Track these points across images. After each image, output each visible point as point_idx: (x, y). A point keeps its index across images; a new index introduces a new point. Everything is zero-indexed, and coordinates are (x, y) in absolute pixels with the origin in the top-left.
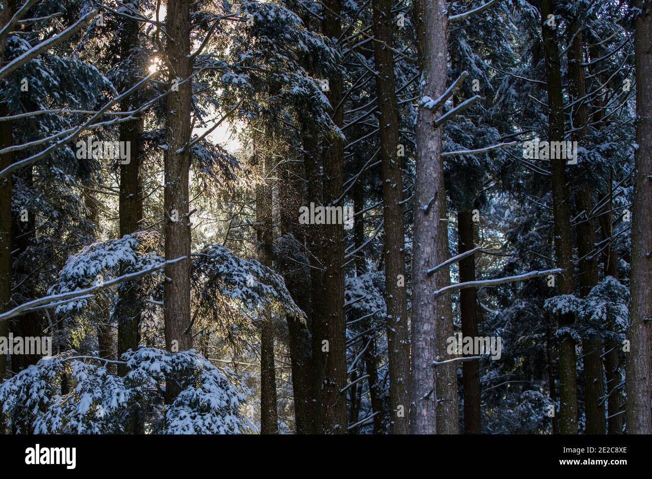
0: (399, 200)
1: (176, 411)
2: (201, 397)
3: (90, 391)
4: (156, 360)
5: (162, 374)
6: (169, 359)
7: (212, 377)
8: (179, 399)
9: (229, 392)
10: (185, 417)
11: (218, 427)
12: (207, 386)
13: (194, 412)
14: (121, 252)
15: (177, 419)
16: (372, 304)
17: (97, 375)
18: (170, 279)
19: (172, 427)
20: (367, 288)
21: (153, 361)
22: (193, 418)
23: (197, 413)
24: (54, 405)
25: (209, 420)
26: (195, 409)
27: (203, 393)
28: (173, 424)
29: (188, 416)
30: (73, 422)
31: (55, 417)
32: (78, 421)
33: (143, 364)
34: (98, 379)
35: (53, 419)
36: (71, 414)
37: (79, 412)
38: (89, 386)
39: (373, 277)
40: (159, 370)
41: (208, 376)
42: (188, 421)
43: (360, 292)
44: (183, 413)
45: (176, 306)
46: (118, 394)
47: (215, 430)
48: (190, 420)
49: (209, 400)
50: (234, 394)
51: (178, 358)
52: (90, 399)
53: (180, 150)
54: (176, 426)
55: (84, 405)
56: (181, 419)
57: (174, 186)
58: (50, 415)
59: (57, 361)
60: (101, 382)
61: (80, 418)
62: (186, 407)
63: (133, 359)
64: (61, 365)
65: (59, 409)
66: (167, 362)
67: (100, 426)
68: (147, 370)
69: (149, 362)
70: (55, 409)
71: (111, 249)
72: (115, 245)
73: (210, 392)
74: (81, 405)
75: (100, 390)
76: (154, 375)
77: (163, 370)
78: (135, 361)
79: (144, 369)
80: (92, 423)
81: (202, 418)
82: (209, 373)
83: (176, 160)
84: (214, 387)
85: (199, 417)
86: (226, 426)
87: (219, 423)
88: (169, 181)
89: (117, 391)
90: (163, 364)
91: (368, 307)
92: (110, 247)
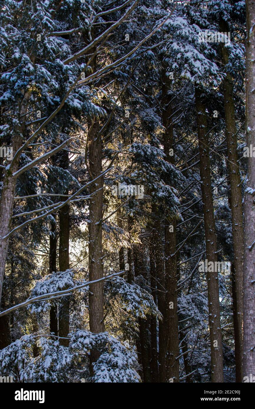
0: (215, 251)
1: (99, 366)
2: (113, 359)
3: (51, 355)
4: (87, 337)
5: (90, 345)
6: (94, 337)
7: (118, 347)
8: (100, 359)
9: (127, 356)
10: (104, 370)
11: (123, 377)
12: (115, 353)
13: (109, 367)
14: (66, 279)
15: (100, 371)
16: (192, 312)
17: (54, 346)
18: (92, 293)
19: (97, 376)
20: (189, 303)
21: (85, 338)
22: (109, 370)
23: (111, 368)
24: (31, 363)
25: (118, 372)
26: (109, 365)
27: (114, 357)
28: (98, 374)
29: (106, 369)
30: (42, 373)
31: (31, 370)
32: (44, 372)
33: (79, 340)
34: (55, 348)
35: (30, 371)
36: (40, 368)
37: (45, 366)
38: (50, 352)
39: (191, 297)
40: (89, 343)
41: (116, 347)
42: (106, 372)
43: (185, 305)
44: (103, 368)
45: (96, 308)
46: (66, 357)
47: (121, 378)
48: (107, 371)
49: (117, 361)
50: (130, 357)
51: (99, 336)
52: (51, 359)
53: (97, 223)
54: (99, 375)
55: (47, 363)
56: (102, 371)
57: (94, 242)
58: (29, 369)
59: (32, 337)
60: (56, 349)
61: (45, 371)
62: (104, 364)
63: (74, 337)
64: (34, 340)
65: (34, 366)
66: (93, 339)
67: (57, 374)
68: (82, 343)
69: (83, 338)
70: (31, 365)
71: (60, 277)
72: (62, 275)
73: (117, 356)
74: (46, 362)
75: (56, 354)
76: (86, 346)
77: (91, 343)
78: (75, 338)
79: (80, 342)
80: (52, 373)
81: (114, 371)
82: (116, 345)
83: (95, 228)
84: (119, 353)
85: (112, 370)
86: (127, 376)
87: (123, 374)
88: (92, 240)
89: (65, 355)
90: (91, 340)
91: (190, 314)
92: (60, 276)
